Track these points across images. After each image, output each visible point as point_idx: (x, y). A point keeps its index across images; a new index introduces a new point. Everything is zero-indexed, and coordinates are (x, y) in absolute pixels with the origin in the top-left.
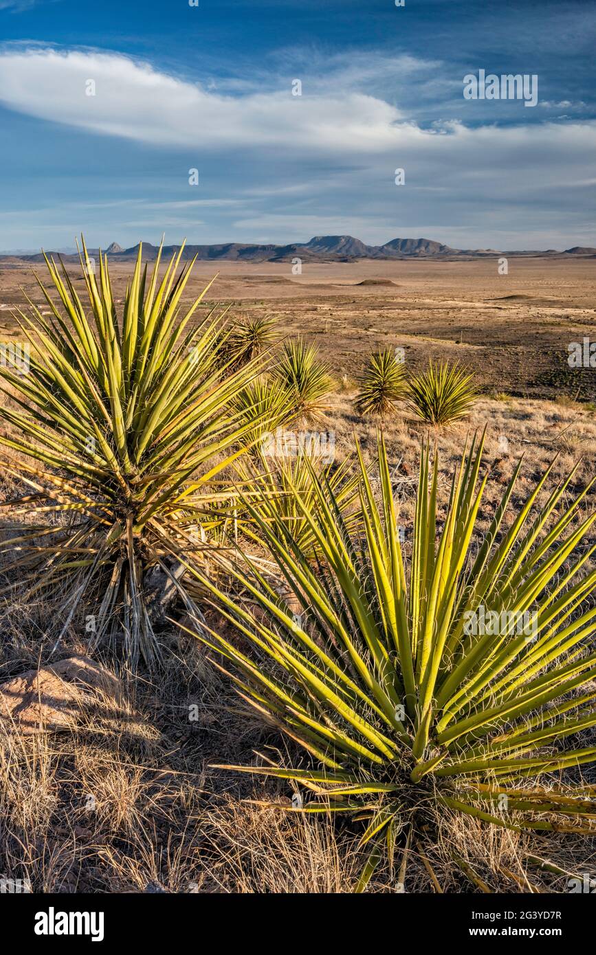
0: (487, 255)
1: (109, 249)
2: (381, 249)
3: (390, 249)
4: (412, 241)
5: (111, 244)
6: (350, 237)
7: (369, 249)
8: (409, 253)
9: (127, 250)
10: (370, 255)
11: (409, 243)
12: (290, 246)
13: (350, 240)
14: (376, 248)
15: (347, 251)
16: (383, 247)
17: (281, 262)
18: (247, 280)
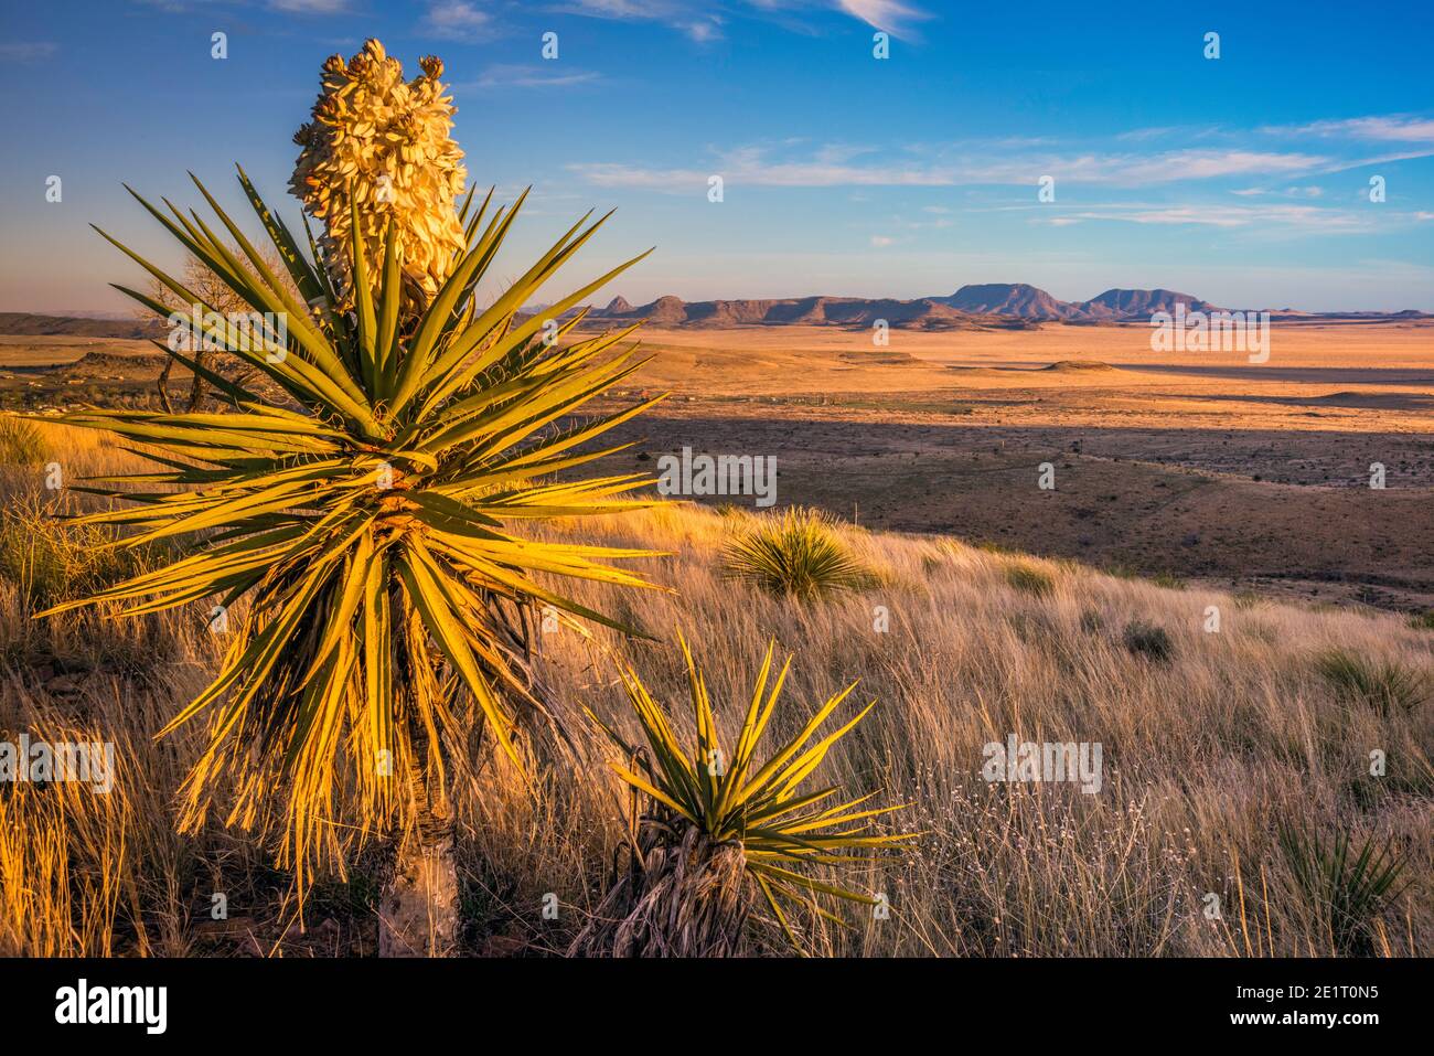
0: (1283, 318)
1: (610, 306)
2: (1085, 307)
3: (1101, 306)
4: (1142, 294)
5: (615, 297)
6: (1028, 287)
7: (1063, 308)
8: (1135, 313)
9: (640, 309)
10: (1066, 317)
11: (1135, 299)
12: (922, 300)
13: (1027, 292)
14: (1074, 305)
15: (1023, 309)
16: (1088, 303)
17: (904, 328)
18: (845, 359)
